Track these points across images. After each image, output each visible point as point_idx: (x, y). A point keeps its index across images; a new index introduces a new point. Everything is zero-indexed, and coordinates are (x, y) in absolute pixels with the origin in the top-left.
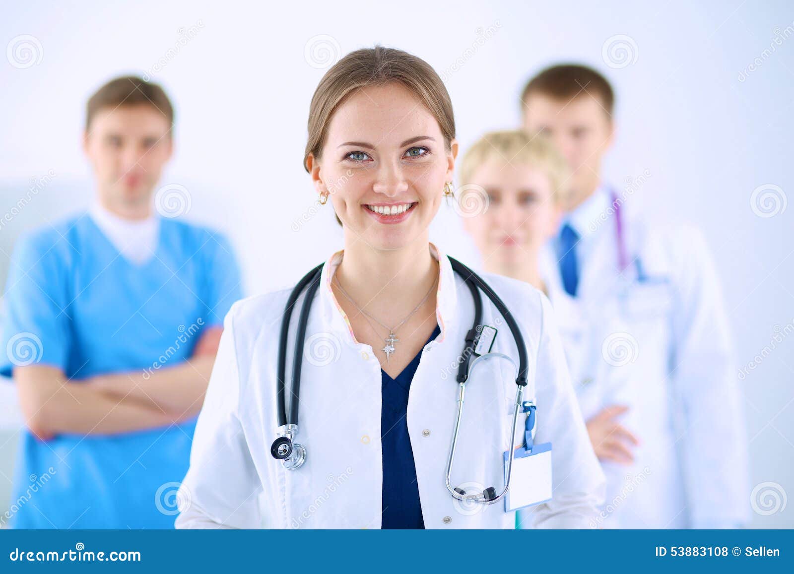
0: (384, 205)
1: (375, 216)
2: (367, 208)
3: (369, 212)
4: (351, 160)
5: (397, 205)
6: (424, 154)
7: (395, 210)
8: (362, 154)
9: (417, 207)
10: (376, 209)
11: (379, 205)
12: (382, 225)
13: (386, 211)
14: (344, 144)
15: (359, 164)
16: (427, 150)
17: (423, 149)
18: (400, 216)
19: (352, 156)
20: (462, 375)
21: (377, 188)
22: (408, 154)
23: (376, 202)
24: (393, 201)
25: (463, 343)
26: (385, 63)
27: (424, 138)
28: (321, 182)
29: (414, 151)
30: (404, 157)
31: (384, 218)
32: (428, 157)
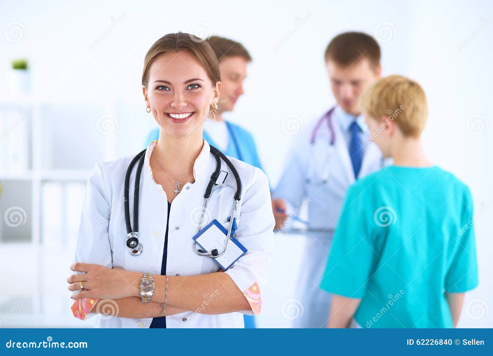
0: (176, 114)
1: (171, 119)
2: (168, 115)
3: (168, 117)
4: (160, 90)
5: (183, 113)
6: (198, 87)
7: (181, 116)
8: (166, 87)
9: (194, 114)
10: (172, 115)
11: (173, 113)
12: (174, 124)
13: (177, 116)
14: (156, 82)
15: (164, 92)
16: (199, 86)
17: (197, 85)
18: (184, 120)
19: (160, 88)
20: (207, 194)
21: (173, 105)
22: (190, 88)
23: (172, 112)
24: (181, 111)
25: (210, 179)
26: (179, 40)
27: (197, 79)
28: (148, 101)
29: (193, 86)
30: (187, 89)
31: (175, 120)
32: (200, 89)
